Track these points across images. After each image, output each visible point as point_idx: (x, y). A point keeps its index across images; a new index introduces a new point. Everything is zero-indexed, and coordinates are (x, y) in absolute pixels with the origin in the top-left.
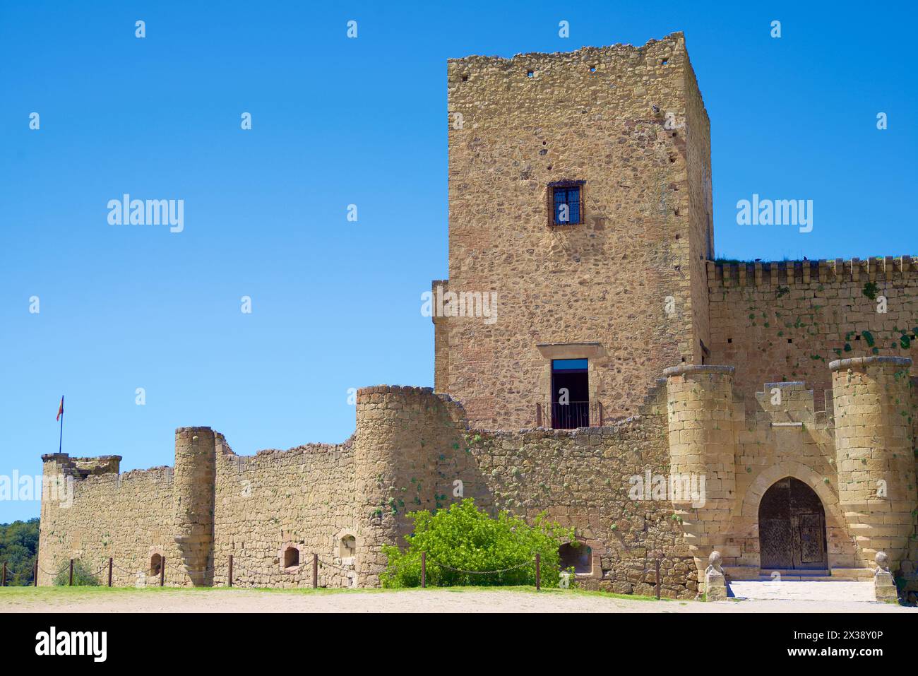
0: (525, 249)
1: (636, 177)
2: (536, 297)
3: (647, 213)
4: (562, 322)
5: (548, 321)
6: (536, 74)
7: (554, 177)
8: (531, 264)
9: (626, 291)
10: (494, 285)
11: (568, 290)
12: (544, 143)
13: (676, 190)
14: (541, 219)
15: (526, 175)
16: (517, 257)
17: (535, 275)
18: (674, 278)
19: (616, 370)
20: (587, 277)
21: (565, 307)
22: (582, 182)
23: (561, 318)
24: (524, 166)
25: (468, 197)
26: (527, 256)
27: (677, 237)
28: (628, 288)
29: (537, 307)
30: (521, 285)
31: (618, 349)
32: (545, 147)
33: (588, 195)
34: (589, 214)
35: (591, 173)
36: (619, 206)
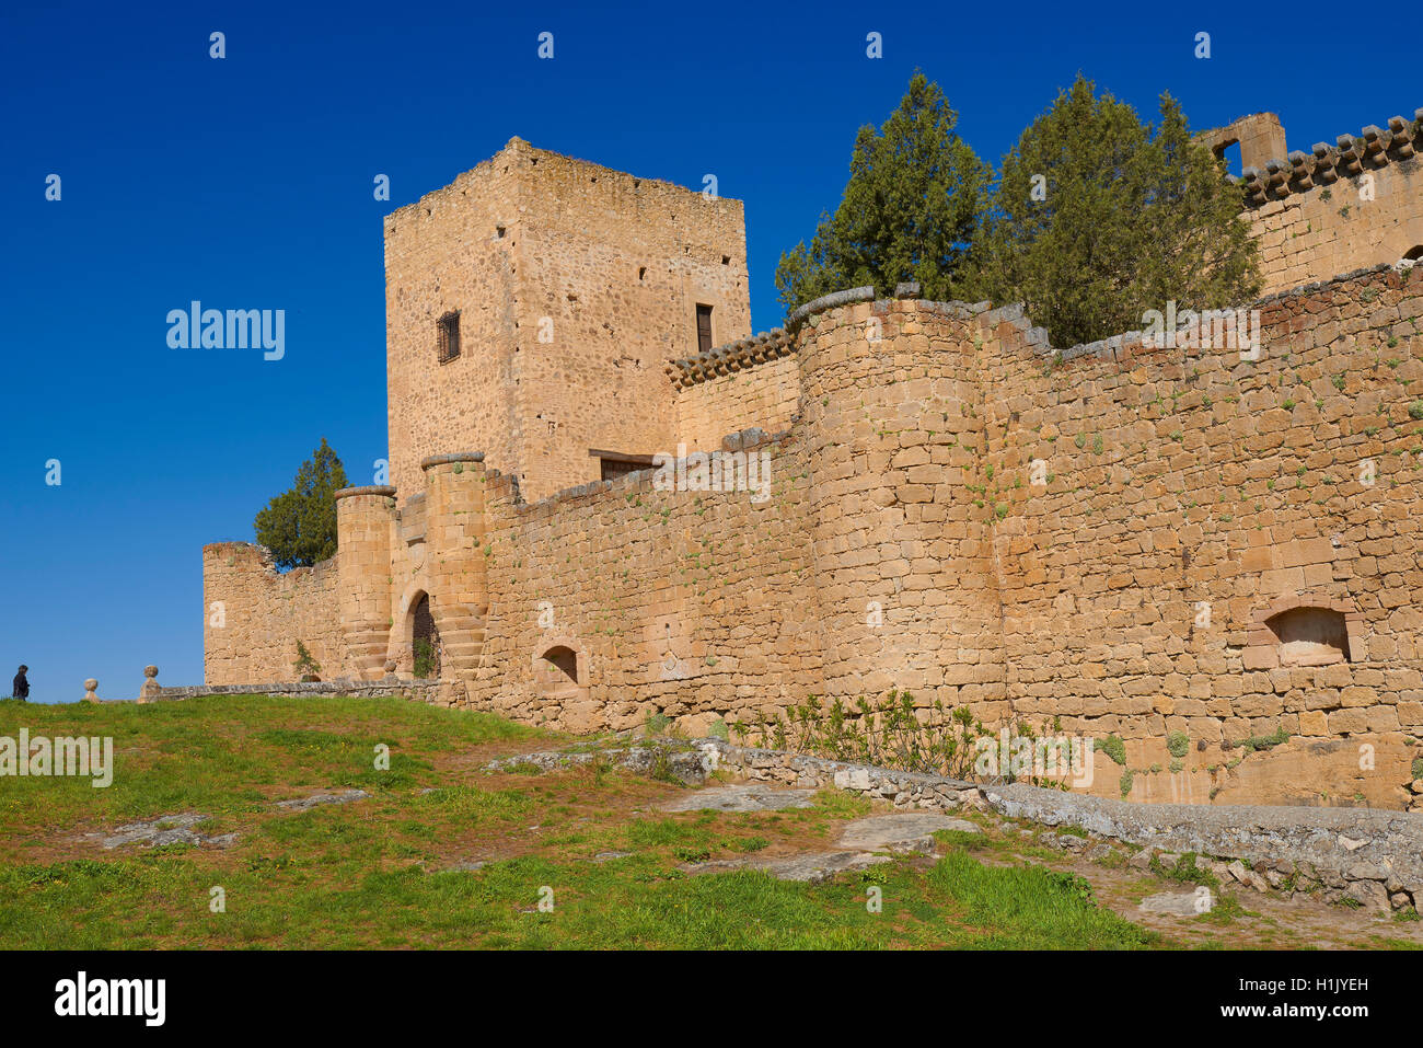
0: (429, 389)
1: (491, 297)
3: (498, 331)
7: (439, 315)
12: (438, 280)
14: (435, 356)
16: (425, 397)
20: (464, 407)
22: (459, 312)
26: (430, 395)
27: (518, 350)
32: (438, 283)
33: (463, 322)
34: (465, 342)
35: (464, 301)
36: (482, 329)
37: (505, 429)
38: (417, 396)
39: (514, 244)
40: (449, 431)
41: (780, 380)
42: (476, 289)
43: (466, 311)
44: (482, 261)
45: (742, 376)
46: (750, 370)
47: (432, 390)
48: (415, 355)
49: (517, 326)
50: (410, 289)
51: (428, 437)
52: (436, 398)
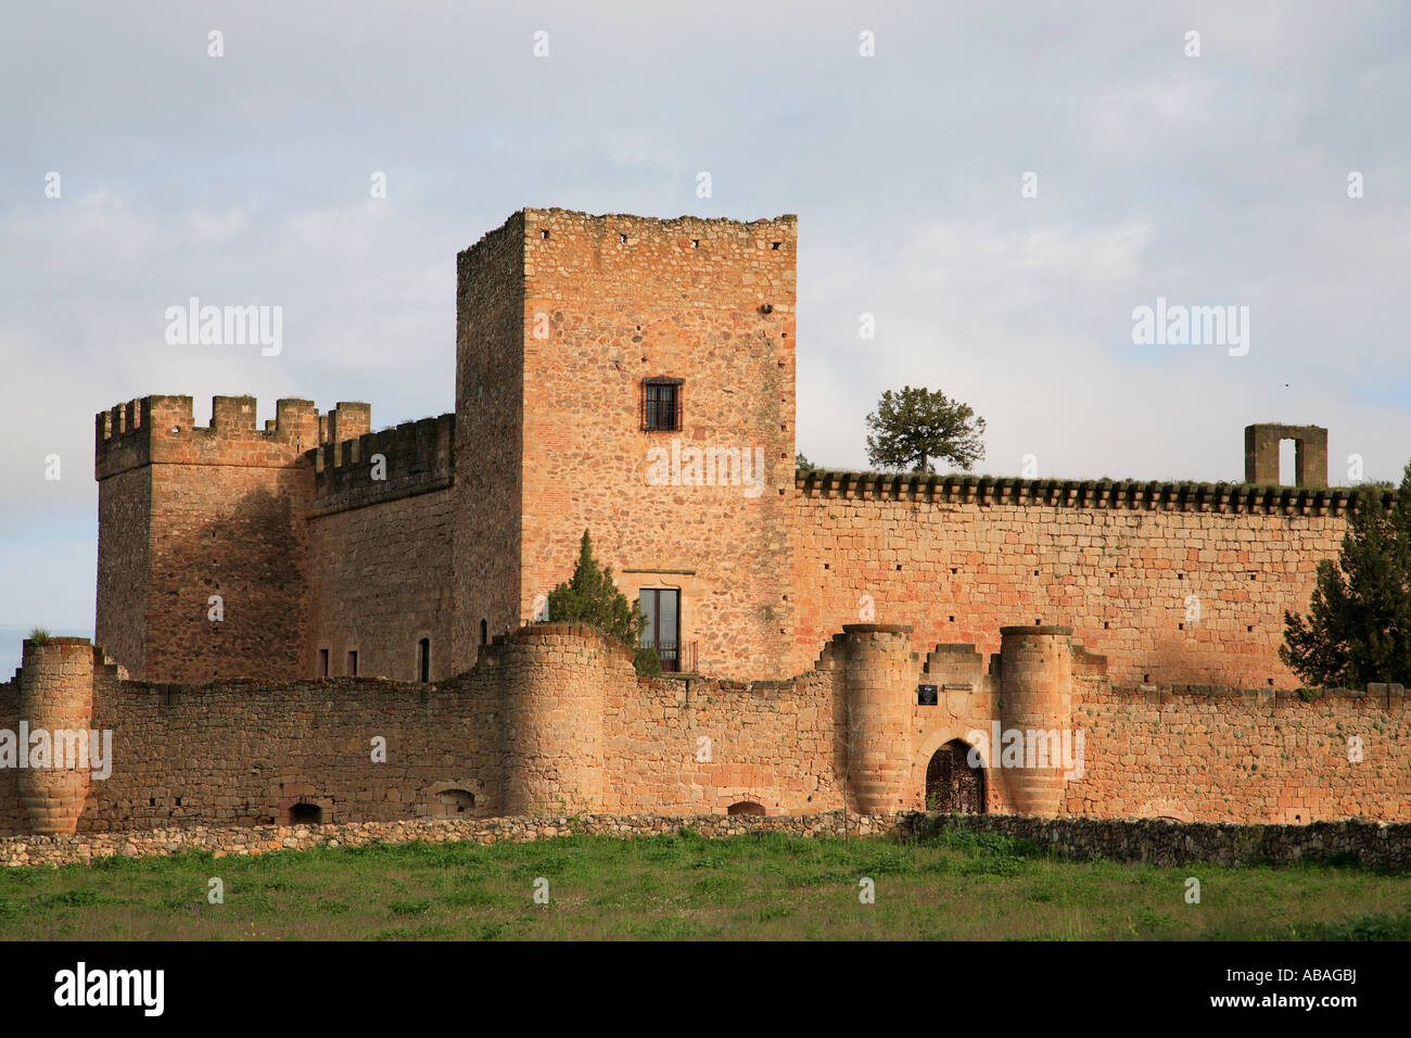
0: (613, 455)
1: (740, 382)
2: (623, 513)
4: (653, 545)
5: (637, 542)
6: (630, 242)
7: (645, 371)
8: (619, 473)
9: (725, 515)
10: (576, 496)
11: (661, 507)
12: (639, 328)
13: (783, 401)
14: (633, 420)
15: (617, 365)
16: (604, 463)
17: (625, 487)
18: (778, 503)
19: (712, 607)
20: (680, 494)
21: (657, 527)
22: (682, 382)
23: (653, 541)
24: (613, 352)
25: (548, 385)
26: (615, 463)
27: (784, 456)
28: (728, 512)
29: (625, 526)
30: (607, 498)
31: (716, 580)
32: (639, 333)
33: (687, 396)
34: (687, 419)
35: (690, 370)
36: (721, 414)
37: (758, 538)
38: (587, 457)
39: (784, 335)
40: (650, 515)
41: (887, 525)
42: (713, 364)
43: (694, 384)
44: (727, 336)
45: (836, 505)
46: (847, 502)
47: (619, 458)
48: (587, 406)
49: (783, 427)
50: (579, 320)
51: (609, 512)
52: (629, 470)
